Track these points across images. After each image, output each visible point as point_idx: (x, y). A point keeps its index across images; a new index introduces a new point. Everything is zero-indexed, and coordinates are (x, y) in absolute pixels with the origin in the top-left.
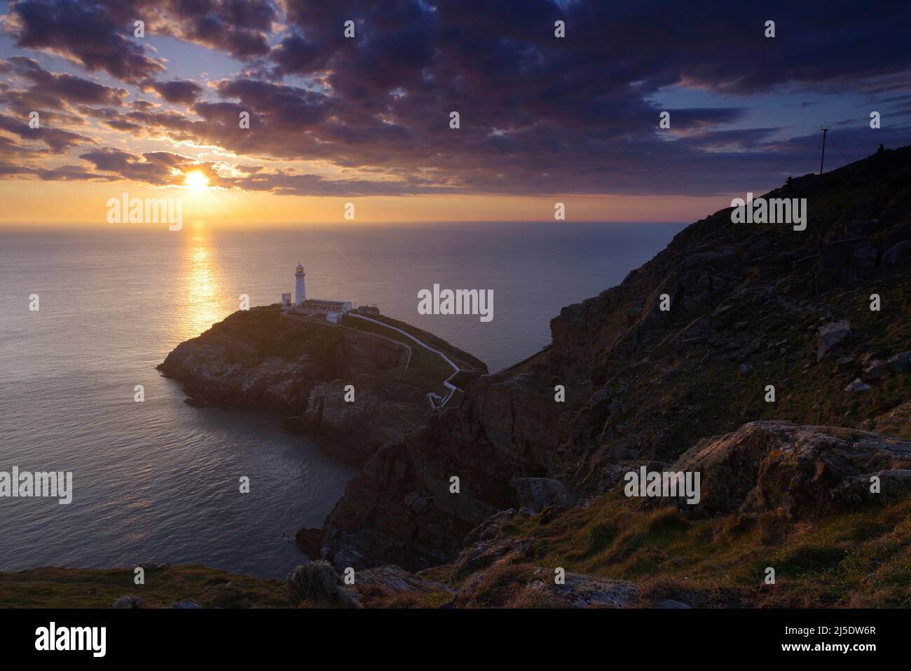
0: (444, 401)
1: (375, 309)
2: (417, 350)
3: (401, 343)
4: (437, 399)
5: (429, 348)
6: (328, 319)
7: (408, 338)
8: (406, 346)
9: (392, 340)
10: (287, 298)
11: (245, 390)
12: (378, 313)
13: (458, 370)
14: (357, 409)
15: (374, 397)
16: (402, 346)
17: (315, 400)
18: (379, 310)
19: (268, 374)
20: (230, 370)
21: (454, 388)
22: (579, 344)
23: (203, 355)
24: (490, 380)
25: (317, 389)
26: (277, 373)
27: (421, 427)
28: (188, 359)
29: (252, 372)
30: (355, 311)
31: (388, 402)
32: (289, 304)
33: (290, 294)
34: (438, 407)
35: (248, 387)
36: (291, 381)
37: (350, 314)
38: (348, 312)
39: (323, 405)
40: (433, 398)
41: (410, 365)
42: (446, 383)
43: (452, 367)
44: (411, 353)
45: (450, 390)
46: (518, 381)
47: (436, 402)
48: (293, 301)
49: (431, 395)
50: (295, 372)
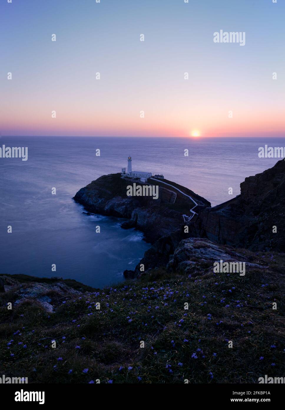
0: (190, 218)
1: (162, 176)
2: (179, 195)
3: (172, 192)
4: (187, 218)
5: (185, 194)
6: (141, 180)
7: (176, 189)
8: (174, 193)
9: (168, 190)
10: (124, 170)
11: (106, 209)
12: (164, 178)
13: (197, 205)
14: (151, 220)
15: (159, 215)
16: (173, 193)
17: (134, 215)
18: (164, 177)
19: (115, 203)
20: (100, 201)
21: (195, 213)
22: (254, 195)
23: (89, 194)
24: (210, 210)
25: (135, 210)
26: (119, 203)
27: (178, 229)
28: (84, 195)
29: (109, 202)
30: (153, 177)
31: (165, 218)
32: (125, 173)
33: (125, 169)
34: (187, 221)
35: (107, 208)
36: (124, 206)
37: (151, 178)
38: (150, 178)
39: (137, 218)
40: (185, 217)
41: (175, 202)
42: (191, 211)
43: (194, 204)
44: (176, 196)
45: (193, 214)
46: (223, 211)
47: (186, 219)
48: (126, 172)
49: (184, 215)
50: (126, 203)
